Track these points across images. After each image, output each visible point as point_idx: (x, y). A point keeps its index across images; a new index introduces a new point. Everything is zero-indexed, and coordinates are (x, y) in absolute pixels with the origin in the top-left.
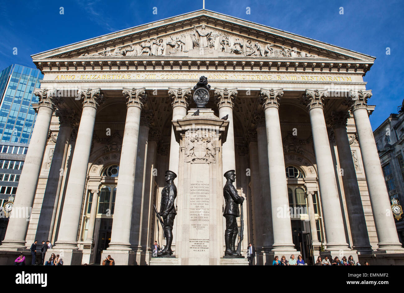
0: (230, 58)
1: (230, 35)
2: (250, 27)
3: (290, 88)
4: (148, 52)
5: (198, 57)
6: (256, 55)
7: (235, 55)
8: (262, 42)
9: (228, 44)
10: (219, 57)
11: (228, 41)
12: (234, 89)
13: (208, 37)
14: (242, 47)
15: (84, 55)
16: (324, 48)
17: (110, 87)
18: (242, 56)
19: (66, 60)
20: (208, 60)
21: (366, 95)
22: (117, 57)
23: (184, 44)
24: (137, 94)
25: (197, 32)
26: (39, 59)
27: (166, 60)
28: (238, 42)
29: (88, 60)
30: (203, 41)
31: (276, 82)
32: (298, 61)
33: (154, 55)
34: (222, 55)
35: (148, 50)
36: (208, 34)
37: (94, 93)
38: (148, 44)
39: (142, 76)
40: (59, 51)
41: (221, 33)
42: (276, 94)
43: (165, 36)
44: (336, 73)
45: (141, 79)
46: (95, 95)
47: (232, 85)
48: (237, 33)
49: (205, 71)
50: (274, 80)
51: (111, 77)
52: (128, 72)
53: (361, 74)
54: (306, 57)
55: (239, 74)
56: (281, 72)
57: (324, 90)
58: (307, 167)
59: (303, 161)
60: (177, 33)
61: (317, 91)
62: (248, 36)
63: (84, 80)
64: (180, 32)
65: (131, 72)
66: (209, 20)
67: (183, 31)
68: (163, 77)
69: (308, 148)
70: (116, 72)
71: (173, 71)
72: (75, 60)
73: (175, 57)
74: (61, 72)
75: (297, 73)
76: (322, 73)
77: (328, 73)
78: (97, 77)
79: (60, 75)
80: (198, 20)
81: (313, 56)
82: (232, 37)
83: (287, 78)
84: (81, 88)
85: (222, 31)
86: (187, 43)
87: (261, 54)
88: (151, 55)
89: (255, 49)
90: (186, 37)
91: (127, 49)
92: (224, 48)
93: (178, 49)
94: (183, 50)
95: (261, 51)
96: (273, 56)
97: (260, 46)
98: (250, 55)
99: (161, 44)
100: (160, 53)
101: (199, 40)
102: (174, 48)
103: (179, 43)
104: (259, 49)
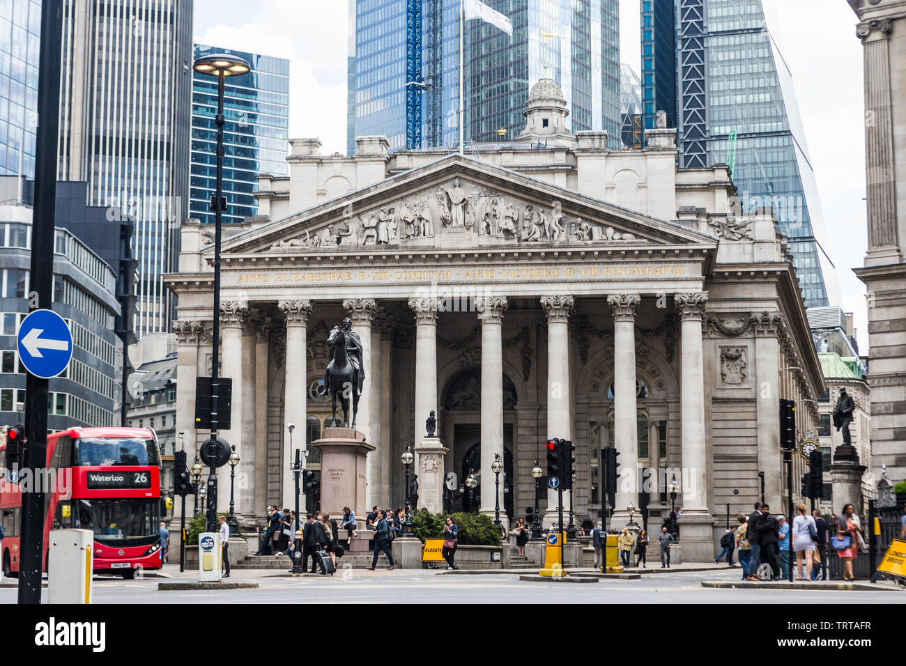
0: (495, 247)
1: (499, 194)
2: (529, 186)
3: (586, 290)
4: (373, 236)
5: (449, 247)
6: (536, 240)
7: (503, 242)
9: (495, 216)
10: (480, 246)
11: (496, 207)
12: (502, 297)
13: (465, 204)
14: (516, 222)
15: (279, 246)
16: (641, 222)
17: (323, 294)
18: (515, 242)
19: (251, 254)
20: (463, 252)
21: (699, 298)
22: (329, 249)
23: (427, 221)
24: (364, 307)
25: (447, 193)
27: (402, 253)
28: (509, 213)
29: (286, 255)
30: (457, 211)
31: (565, 282)
32: (597, 249)
33: (384, 242)
34: (485, 241)
35: (374, 232)
36: (464, 200)
37: (301, 305)
38: (373, 223)
39: (369, 276)
40: (240, 240)
41: (485, 189)
42: (563, 302)
43: (398, 199)
44: (661, 262)
45: (368, 280)
46: (303, 309)
47: (499, 288)
48: (511, 192)
49: (460, 266)
50: (563, 277)
51: (322, 277)
52: (347, 268)
53: (699, 261)
54: (613, 239)
55: (511, 268)
56: (575, 264)
57: (636, 292)
58: (654, 378)
59: (648, 367)
60: (415, 193)
61: (624, 297)
62: (527, 197)
63: (282, 283)
64: (420, 191)
65: (351, 268)
66: (465, 170)
67: (424, 189)
68: (399, 275)
69: (658, 344)
70: (328, 268)
71: (412, 267)
72: (266, 255)
73: (414, 248)
74: (245, 270)
75: (599, 263)
76: (637, 263)
77: (646, 262)
78: (300, 277)
79: (244, 273)
80: (449, 170)
81: (625, 236)
82: (502, 199)
83: (583, 272)
84: (282, 298)
85: (487, 187)
86: (432, 215)
87: (545, 234)
88: (379, 242)
89: (535, 227)
90: (429, 205)
91: (342, 226)
92: (488, 225)
93: (419, 228)
94: (427, 233)
95: (547, 228)
96: (563, 238)
97: (545, 218)
98: (526, 240)
99: (392, 216)
100: (392, 235)
101: (450, 209)
102: (412, 225)
103: (420, 219)
104: (541, 225)
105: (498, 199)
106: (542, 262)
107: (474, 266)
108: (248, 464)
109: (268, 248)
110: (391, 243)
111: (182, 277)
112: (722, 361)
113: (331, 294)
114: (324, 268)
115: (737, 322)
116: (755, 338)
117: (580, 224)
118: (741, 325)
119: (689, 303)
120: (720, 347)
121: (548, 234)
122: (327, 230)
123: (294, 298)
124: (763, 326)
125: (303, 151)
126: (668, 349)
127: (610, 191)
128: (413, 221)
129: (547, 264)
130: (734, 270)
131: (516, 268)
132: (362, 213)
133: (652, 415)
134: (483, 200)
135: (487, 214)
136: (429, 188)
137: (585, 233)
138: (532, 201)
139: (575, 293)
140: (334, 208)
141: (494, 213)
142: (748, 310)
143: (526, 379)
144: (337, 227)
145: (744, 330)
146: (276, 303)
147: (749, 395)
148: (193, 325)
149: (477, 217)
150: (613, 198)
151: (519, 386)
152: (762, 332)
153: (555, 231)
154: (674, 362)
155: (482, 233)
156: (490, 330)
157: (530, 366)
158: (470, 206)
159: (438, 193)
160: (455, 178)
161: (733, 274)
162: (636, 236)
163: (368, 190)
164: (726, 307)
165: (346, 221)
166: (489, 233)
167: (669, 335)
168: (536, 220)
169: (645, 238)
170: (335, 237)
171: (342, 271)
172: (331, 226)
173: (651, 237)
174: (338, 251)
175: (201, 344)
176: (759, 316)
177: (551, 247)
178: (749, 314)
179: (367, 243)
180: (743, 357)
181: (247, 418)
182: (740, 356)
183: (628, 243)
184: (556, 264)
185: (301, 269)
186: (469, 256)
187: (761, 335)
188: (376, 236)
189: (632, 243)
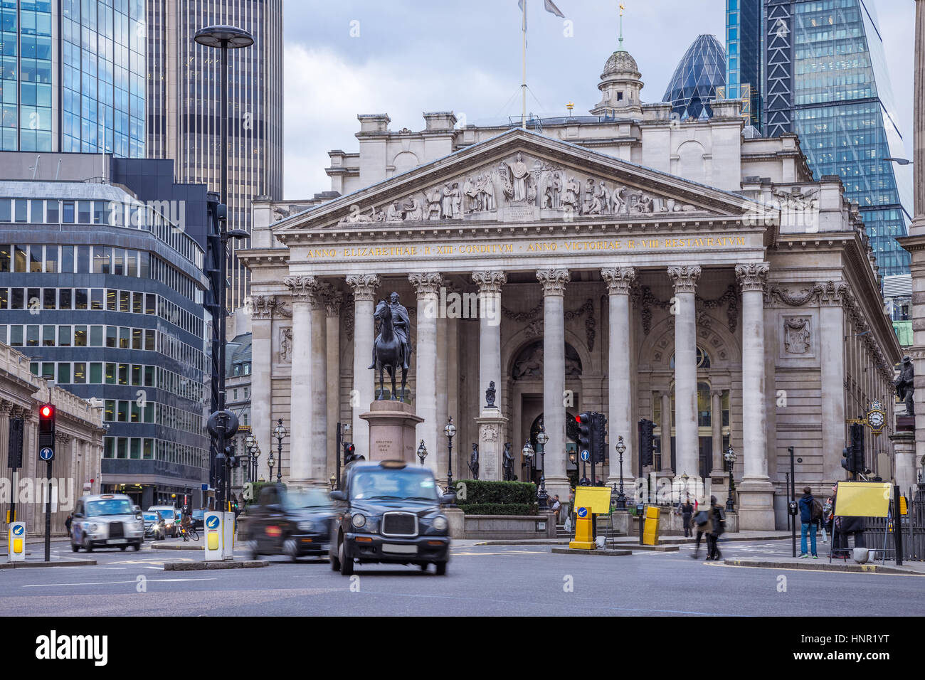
0: (557, 220)
1: (561, 168)
2: (590, 159)
3: (646, 261)
4: (438, 211)
5: (511, 221)
8: (611, 180)
9: (557, 189)
10: (542, 219)
11: (557, 181)
12: (564, 269)
13: (527, 178)
14: (577, 196)
15: (345, 221)
16: (703, 194)
17: (390, 269)
19: (319, 230)
20: (525, 225)
21: (760, 268)
22: (394, 224)
23: (490, 196)
24: (429, 281)
25: (509, 168)
26: (282, 229)
27: (466, 227)
28: (571, 186)
29: (353, 231)
30: (520, 186)
31: (626, 254)
32: (658, 221)
33: (448, 217)
34: (546, 215)
35: (438, 207)
36: (526, 174)
37: (369, 279)
38: (438, 197)
39: (433, 250)
41: (547, 163)
42: (624, 274)
43: (461, 175)
44: (722, 233)
45: (432, 254)
46: (370, 283)
47: (561, 260)
48: (572, 165)
49: (523, 239)
50: (623, 249)
51: (389, 251)
52: (412, 243)
53: (761, 232)
54: (674, 211)
55: (572, 241)
56: (636, 236)
57: (696, 263)
58: (716, 348)
59: (710, 337)
60: (478, 168)
61: (684, 268)
62: (588, 170)
63: (350, 258)
64: (483, 166)
65: (417, 242)
66: (527, 145)
67: (487, 164)
68: (463, 249)
69: (720, 314)
70: (394, 243)
71: (476, 241)
72: (334, 231)
73: (478, 222)
74: (314, 245)
75: (660, 235)
76: (698, 234)
77: (707, 233)
78: (367, 252)
79: (313, 249)
80: (510, 145)
81: (685, 207)
82: (564, 172)
83: (644, 244)
84: (350, 272)
85: (549, 161)
86: (495, 189)
87: (606, 206)
88: (443, 217)
89: (595, 199)
90: (492, 180)
91: (406, 201)
92: (550, 199)
93: (482, 202)
94: (490, 208)
95: (608, 201)
96: (624, 211)
97: (606, 191)
98: (588, 213)
99: (455, 191)
100: (456, 210)
101: (512, 183)
102: (475, 200)
103: (484, 194)
104: (603, 197)
105: (559, 172)
106: (603, 234)
107: (537, 239)
108: (319, 433)
109: (336, 223)
110: (454, 218)
111: (254, 253)
112: (786, 331)
113: (397, 268)
114: (390, 243)
115: (802, 292)
116: (819, 307)
117: (641, 196)
118: (805, 294)
119: (750, 273)
120: (783, 317)
121: (609, 207)
122: (393, 206)
123: (362, 272)
124: (828, 295)
125: (373, 127)
126: (731, 319)
127: (674, 162)
128: (476, 196)
129: (608, 237)
130: (798, 240)
131: (577, 241)
132: (427, 188)
133: (715, 384)
134: (544, 174)
135: (549, 188)
136: (491, 163)
137: (646, 205)
138: (593, 175)
139: (635, 265)
140: (399, 184)
141: (555, 187)
142: (812, 280)
143: (591, 349)
144: (402, 202)
145: (809, 299)
146: (344, 278)
147: (813, 365)
148: (266, 299)
149: (539, 190)
150: (677, 171)
151: (584, 357)
152: (827, 301)
153: (615, 204)
154: (737, 332)
155: (543, 207)
156: (553, 302)
157: (594, 336)
158: (532, 180)
159: (500, 168)
160: (517, 152)
161: (798, 244)
162: (697, 207)
163: (432, 165)
164: (790, 277)
165: (411, 196)
166: (551, 207)
167: (731, 306)
168: (597, 192)
169: (706, 209)
170: (400, 213)
171: (407, 246)
172: (396, 201)
173: (711, 209)
174: (402, 226)
175: (275, 317)
176: (824, 286)
177: (612, 220)
178: (813, 283)
179: (431, 219)
180: (807, 327)
181: (318, 390)
182: (804, 325)
183: (689, 215)
184: (617, 236)
185: (367, 244)
186: (531, 230)
187: (826, 305)
188: (440, 211)
189: (693, 214)
